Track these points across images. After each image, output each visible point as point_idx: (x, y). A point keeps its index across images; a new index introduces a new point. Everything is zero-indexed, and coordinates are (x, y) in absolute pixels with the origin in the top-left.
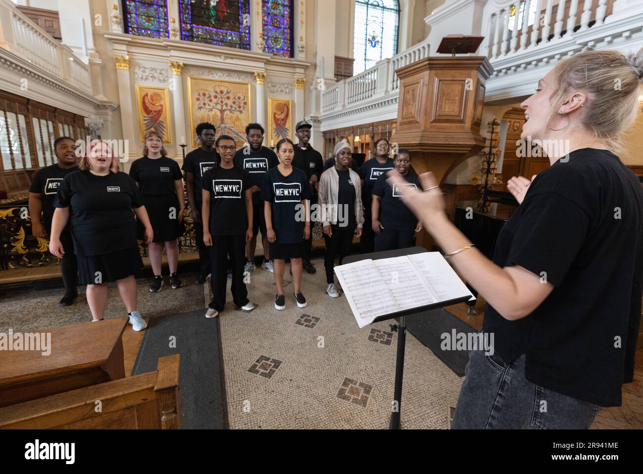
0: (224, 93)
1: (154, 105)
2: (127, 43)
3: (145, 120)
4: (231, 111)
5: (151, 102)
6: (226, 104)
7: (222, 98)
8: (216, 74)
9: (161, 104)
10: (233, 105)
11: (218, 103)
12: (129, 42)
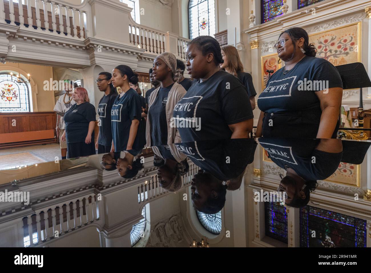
0: (329, 41)
1: (271, 67)
2: (257, 31)
3: (265, 79)
4: (335, 56)
5: (269, 65)
6: (331, 51)
7: (326, 47)
8: (322, 27)
9: (275, 65)
10: (339, 50)
11: (322, 52)
12: (258, 30)
